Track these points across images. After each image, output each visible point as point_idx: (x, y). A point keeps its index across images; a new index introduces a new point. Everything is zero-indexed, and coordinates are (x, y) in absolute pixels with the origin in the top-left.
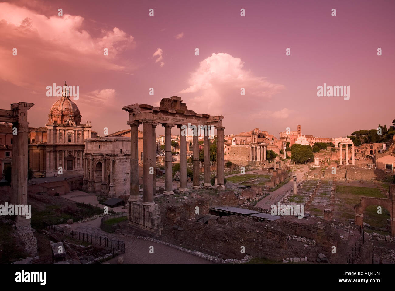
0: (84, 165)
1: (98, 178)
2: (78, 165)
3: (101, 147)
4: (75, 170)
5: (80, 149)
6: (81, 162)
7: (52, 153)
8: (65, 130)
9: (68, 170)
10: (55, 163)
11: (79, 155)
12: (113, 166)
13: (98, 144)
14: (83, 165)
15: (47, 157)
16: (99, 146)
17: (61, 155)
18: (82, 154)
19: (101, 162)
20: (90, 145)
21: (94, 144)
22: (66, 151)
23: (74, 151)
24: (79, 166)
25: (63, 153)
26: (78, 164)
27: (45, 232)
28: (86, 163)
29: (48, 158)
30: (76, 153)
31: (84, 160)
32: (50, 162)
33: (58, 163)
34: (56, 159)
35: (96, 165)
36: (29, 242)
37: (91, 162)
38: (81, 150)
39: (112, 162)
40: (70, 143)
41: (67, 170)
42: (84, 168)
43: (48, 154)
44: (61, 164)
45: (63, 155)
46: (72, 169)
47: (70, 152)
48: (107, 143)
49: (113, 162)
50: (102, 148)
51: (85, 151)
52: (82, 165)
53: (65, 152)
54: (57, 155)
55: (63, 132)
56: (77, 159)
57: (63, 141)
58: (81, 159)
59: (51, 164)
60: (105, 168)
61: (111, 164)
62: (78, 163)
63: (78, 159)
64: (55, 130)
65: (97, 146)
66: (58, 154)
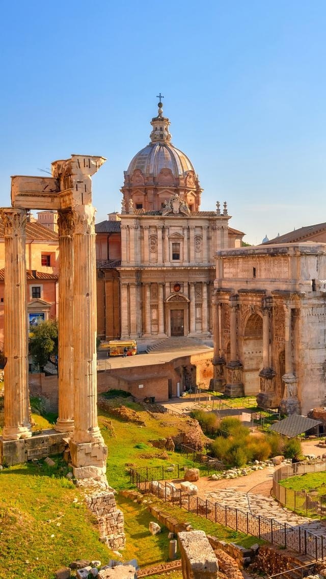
0: (214, 321)
1: (251, 359)
2: (196, 323)
3: (258, 273)
4: (191, 335)
5: (202, 278)
6: (205, 314)
7: (133, 290)
8: (163, 229)
9: (172, 335)
10: (140, 317)
11: (199, 294)
12: (293, 327)
13: (251, 263)
14: (209, 322)
15: (122, 301)
16: (254, 269)
17: (155, 295)
18: (209, 292)
19: (260, 314)
20: (229, 268)
21: (240, 266)
22: (167, 284)
23: (186, 284)
24: (199, 326)
25: (161, 290)
26: (196, 319)
27: (136, 497)
28: (220, 317)
29: (124, 304)
30: (193, 289)
31: (214, 309)
32: (129, 314)
33: (148, 315)
34: (142, 307)
35: (246, 323)
36: (107, 519)
37: (232, 316)
38: (203, 280)
39: (288, 313)
40: (176, 263)
41: (170, 335)
42: (213, 330)
43: (124, 293)
44: (155, 320)
45: (161, 296)
46: (182, 334)
47: (177, 286)
48: (276, 262)
49: (292, 317)
50: (262, 274)
51: (216, 285)
52: (206, 322)
53: (164, 286)
54: (145, 294)
55: (160, 233)
56: (194, 307)
57: (160, 259)
58: (205, 305)
59: (131, 319)
60: (270, 331)
61: (288, 321)
62: (198, 316)
63: (197, 305)
64: (139, 229)
65: (248, 271)
66: (148, 294)
